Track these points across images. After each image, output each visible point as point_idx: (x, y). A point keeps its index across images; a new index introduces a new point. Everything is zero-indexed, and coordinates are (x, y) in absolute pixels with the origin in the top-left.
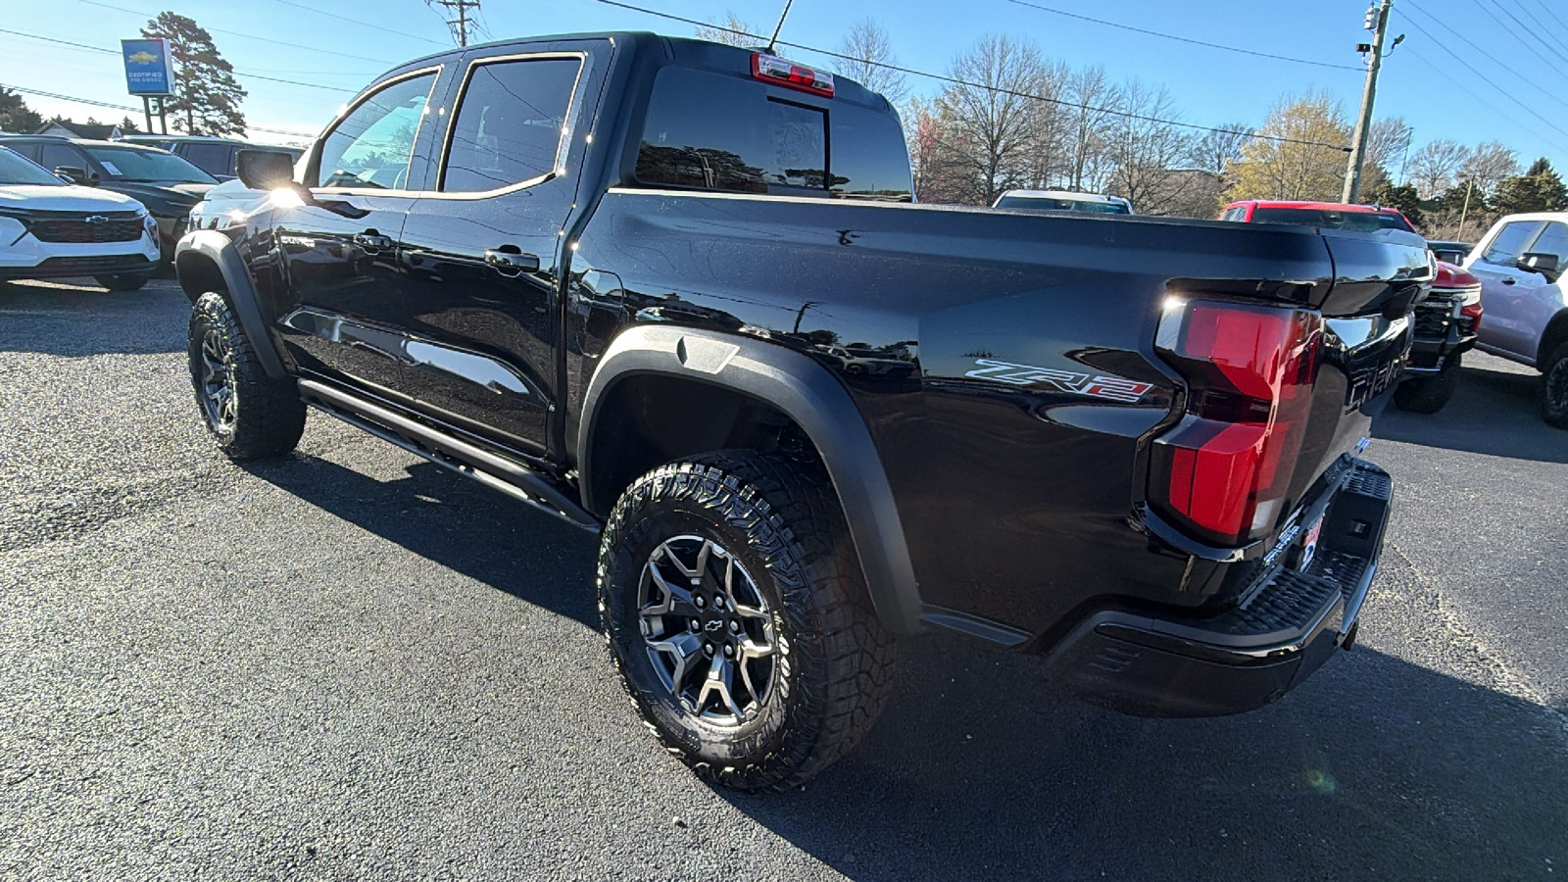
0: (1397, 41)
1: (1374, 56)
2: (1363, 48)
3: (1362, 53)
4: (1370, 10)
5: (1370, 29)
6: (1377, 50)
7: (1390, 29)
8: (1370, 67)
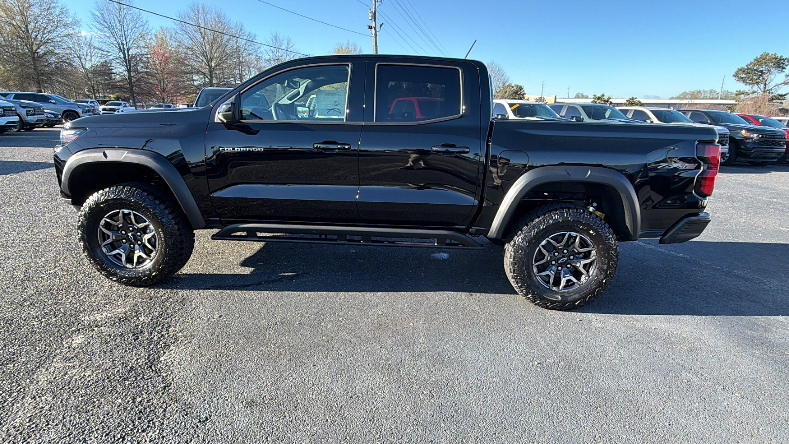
0: (381, 25)
1: (374, 31)
2: (370, 27)
3: (370, 29)
4: (370, 12)
5: (371, 19)
6: (375, 28)
7: (378, 19)
8: (374, 35)
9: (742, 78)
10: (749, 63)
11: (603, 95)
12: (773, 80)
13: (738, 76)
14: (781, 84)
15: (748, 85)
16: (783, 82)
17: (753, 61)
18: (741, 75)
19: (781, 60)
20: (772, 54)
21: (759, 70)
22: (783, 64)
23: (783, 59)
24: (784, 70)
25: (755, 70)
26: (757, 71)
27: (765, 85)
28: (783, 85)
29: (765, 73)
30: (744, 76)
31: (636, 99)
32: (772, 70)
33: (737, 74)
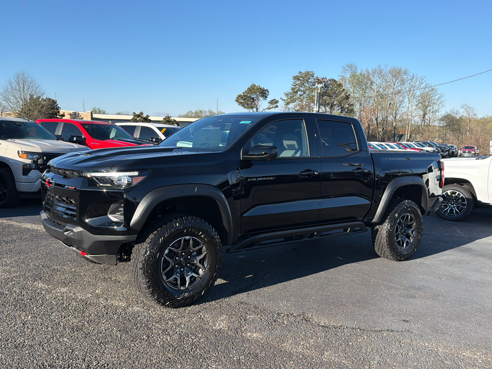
9: (242, 103)
10: (244, 91)
11: (142, 113)
12: (261, 105)
13: (239, 101)
14: (266, 109)
15: (246, 109)
16: (267, 107)
17: (247, 90)
18: (241, 101)
19: (263, 90)
20: (257, 86)
21: (251, 97)
22: (266, 94)
23: (265, 90)
24: (267, 98)
25: (249, 97)
26: (250, 98)
27: (257, 109)
28: (267, 109)
29: (256, 100)
30: (242, 101)
31: (171, 118)
32: (259, 98)
33: (237, 100)
